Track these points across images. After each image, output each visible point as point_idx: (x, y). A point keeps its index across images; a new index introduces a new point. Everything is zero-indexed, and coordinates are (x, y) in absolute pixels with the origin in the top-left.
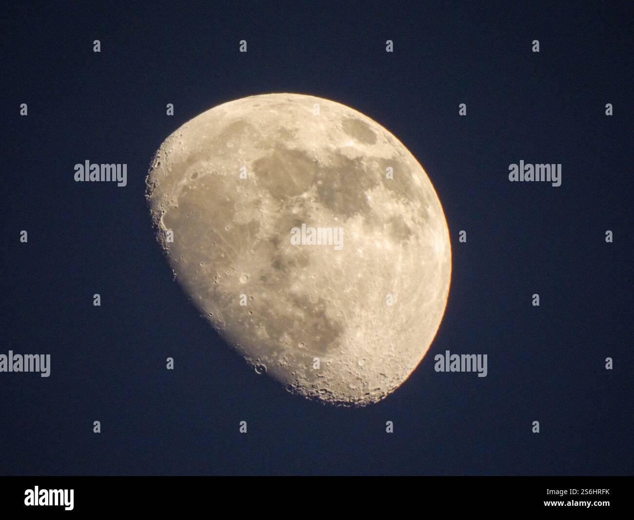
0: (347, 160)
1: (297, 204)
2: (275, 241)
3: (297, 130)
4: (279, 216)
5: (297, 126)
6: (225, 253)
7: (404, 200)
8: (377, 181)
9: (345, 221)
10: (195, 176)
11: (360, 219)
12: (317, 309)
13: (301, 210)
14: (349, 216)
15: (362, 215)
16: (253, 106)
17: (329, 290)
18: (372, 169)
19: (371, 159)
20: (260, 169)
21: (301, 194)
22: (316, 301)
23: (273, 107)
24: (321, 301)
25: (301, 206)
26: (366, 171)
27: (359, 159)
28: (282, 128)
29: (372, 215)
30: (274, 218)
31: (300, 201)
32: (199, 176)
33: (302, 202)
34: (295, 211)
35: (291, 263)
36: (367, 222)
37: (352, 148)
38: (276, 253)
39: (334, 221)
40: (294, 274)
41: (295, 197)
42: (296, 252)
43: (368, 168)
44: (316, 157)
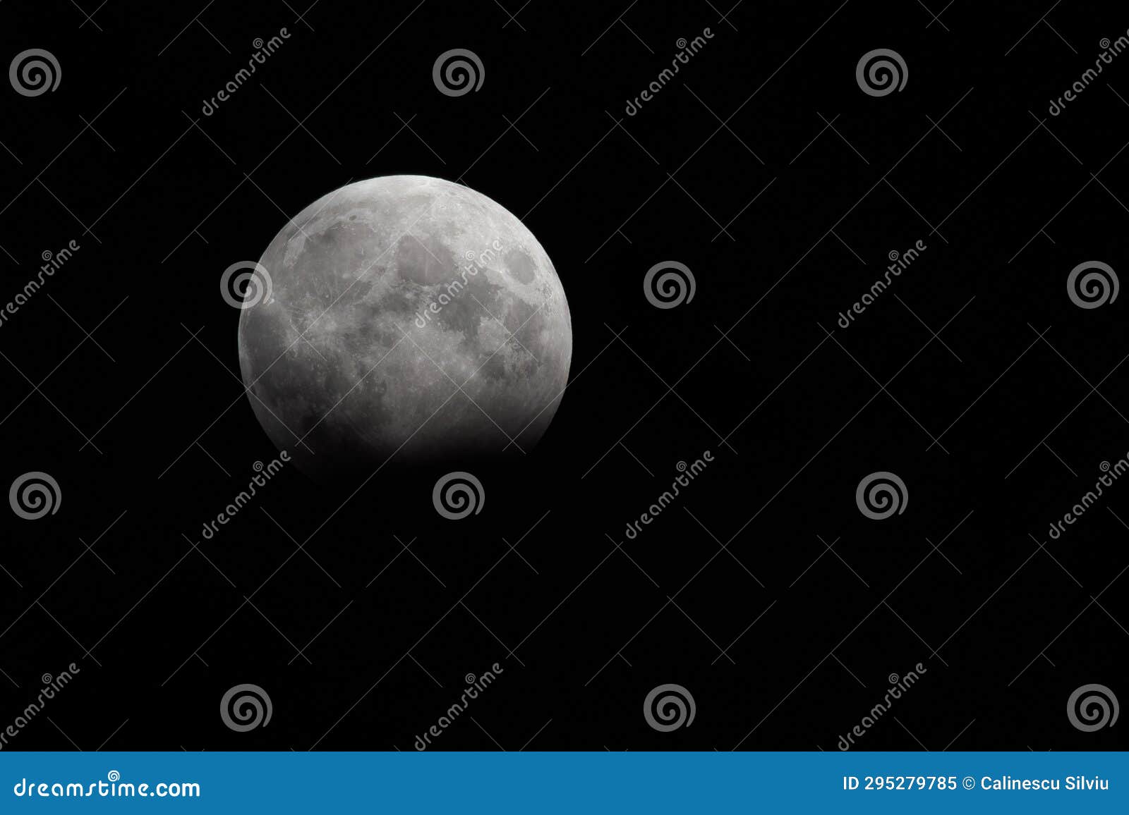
0: (485, 282)
1: (414, 291)
2: (375, 311)
3: (463, 232)
4: (392, 291)
5: (466, 229)
6: (330, 296)
7: (516, 346)
8: (500, 314)
9: (445, 331)
10: (354, 218)
11: (461, 336)
12: (376, 389)
13: (414, 297)
14: (452, 328)
15: (464, 334)
16: (449, 192)
17: (395, 380)
18: (504, 303)
19: (510, 294)
20: (405, 244)
21: (424, 285)
22: (380, 382)
23: (462, 202)
24: (384, 385)
25: (416, 295)
26: (496, 300)
27: (497, 287)
28: (453, 222)
29: (474, 339)
30: (387, 290)
31: (417, 290)
32: (356, 221)
33: (419, 292)
34: (409, 295)
35: (377, 337)
36: (465, 343)
37: (499, 275)
38: (370, 321)
39: (437, 325)
40: (373, 348)
41: (416, 285)
42: (386, 330)
43: (500, 300)
44: (460, 263)
